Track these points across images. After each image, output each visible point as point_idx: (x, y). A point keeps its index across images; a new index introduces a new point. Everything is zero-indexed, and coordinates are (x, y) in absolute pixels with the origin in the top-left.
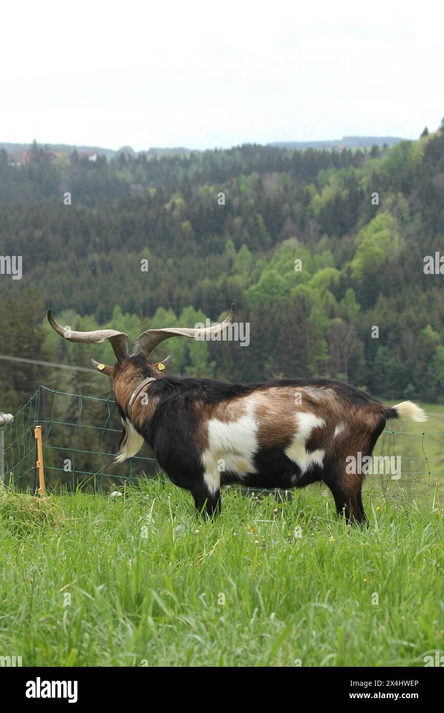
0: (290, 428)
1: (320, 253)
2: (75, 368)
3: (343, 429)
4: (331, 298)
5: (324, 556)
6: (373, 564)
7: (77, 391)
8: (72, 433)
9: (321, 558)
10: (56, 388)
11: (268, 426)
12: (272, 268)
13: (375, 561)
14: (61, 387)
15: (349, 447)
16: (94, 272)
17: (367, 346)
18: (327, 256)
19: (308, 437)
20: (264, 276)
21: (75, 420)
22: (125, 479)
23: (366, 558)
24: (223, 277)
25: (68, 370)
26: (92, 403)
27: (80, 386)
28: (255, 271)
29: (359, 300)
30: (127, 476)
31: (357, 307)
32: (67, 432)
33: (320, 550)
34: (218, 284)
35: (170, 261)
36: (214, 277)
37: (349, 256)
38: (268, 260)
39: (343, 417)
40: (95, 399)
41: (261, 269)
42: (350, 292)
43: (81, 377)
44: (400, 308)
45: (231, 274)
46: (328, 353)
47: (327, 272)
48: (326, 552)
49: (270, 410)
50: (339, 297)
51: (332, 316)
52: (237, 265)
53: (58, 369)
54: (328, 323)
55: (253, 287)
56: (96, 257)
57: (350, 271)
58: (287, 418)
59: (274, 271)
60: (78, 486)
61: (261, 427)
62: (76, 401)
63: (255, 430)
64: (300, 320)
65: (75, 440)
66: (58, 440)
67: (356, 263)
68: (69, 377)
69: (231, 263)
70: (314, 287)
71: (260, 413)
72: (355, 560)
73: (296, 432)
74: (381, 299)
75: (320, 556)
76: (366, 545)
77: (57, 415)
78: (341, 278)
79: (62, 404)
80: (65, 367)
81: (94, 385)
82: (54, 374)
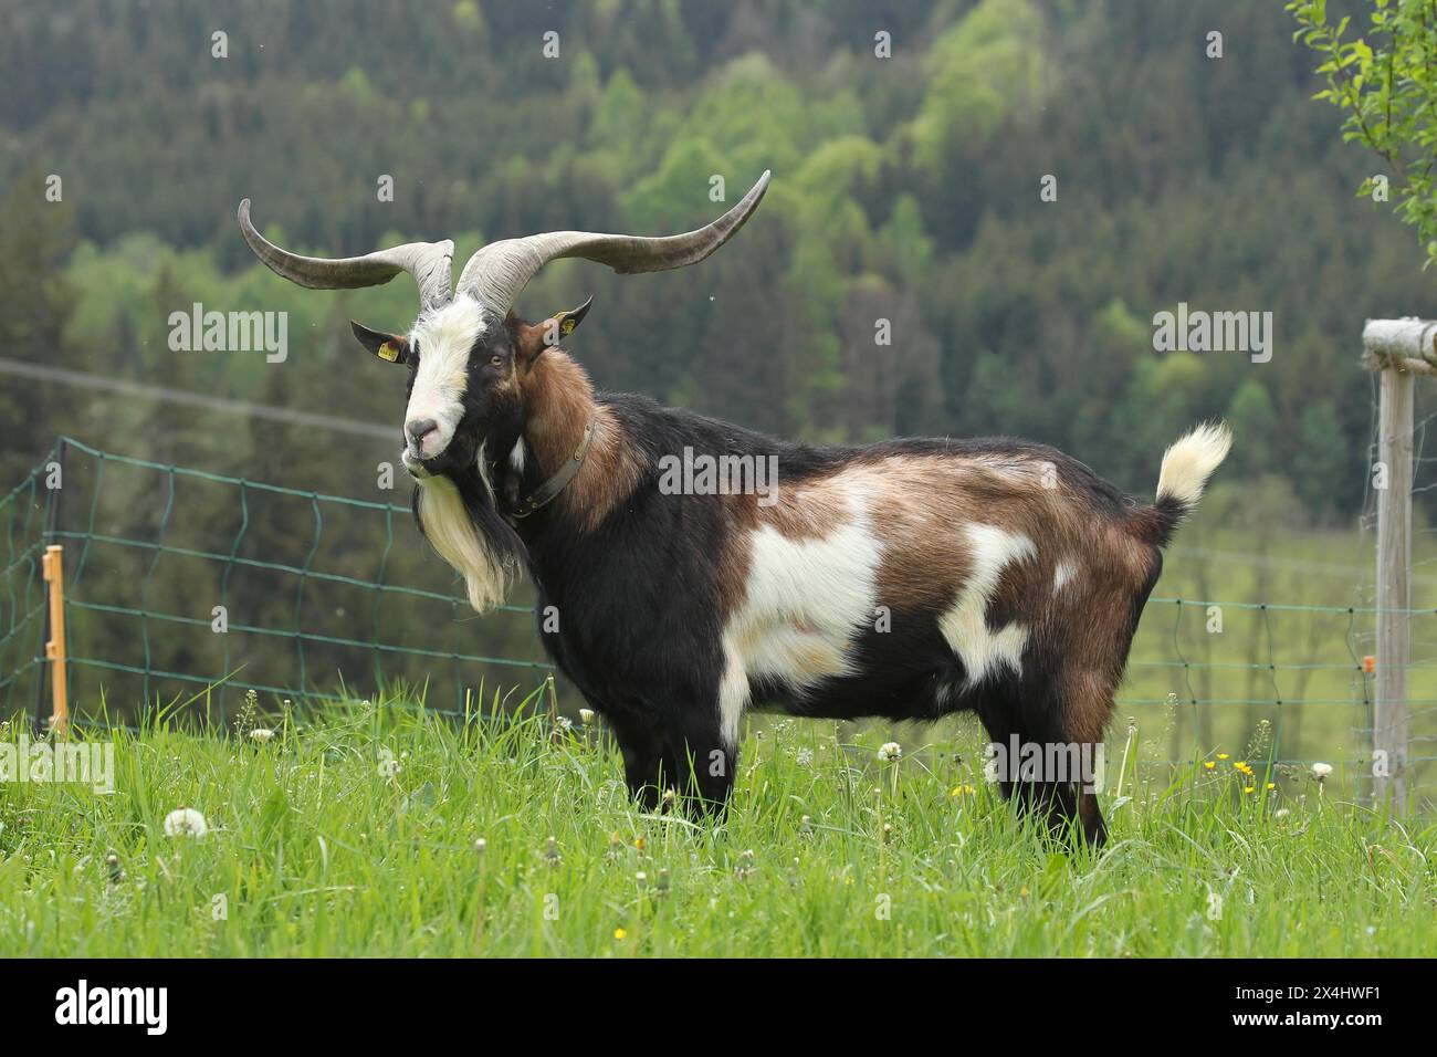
0: (957, 565)
1: (828, 96)
2: (154, 393)
3: (1075, 571)
4: (855, 216)
5: (820, 919)
6: (953, 944)
7: (158, 455)
8: (145, 570)
9: (813, 922)
10: (100, 444)
11: (907, 554)
12: (695, 133)
13: (958, 935)
14: (118, 441)
15: (1087, 626)
16: (213, 131)
17: (948, 353)
18: (845, 105)
19: (991, 589)
20: (676, 155)
21: (150, 533)
22: (287, 697)
23: (934, 927)
24: (561, 156)
25: (137, 397)
26: (197, 488)
27: (168, 439)
28: (649, 145)
29: (931, 228)
30: (294, 687)
31: (924, 247)
32: (128, 565)
33: (809, 903)
34: (551, 173)
35: (421, 108)
36: (539, 155)
37: (905, 107)
38: (687, 112)
39: (1076, 541)
40: (207, 476)
41: (667, 135)
42: (905, 207)
43: (169, 417)
44: (1040, 252)
45: (584, 147)
46: (843, 368)
47: (847, 150)
48: (828, 908)
49: (910, 512)
50: (878, 217)
51: (853, 265)
52: (602, 122)
53: (106, 394)
54: (841, 286)
55: (645, 186)
56: (220, 92)
57: (907, 148)
58: (947, 536)
59: (703, 144)
60: (159, 716)
61: (889, 557)
62: (155, 482)
63: (873, 562)
64: (767, 278)
65: (150, 588)
66: (103, 587)
67: (925, 128)
68: (136, 415)
69: (585, 117)
70: (809, 189)
71: (885, 519)
72: (905, 929)
73: (967, 575)
74: (991, 228)
75: (810, 918)
76: (934, 890)
77: (103, 519)
78: (885, 169)
79: (116, 489)
80: (127, 387)
81: (207, 441)
82: (98, 409)
